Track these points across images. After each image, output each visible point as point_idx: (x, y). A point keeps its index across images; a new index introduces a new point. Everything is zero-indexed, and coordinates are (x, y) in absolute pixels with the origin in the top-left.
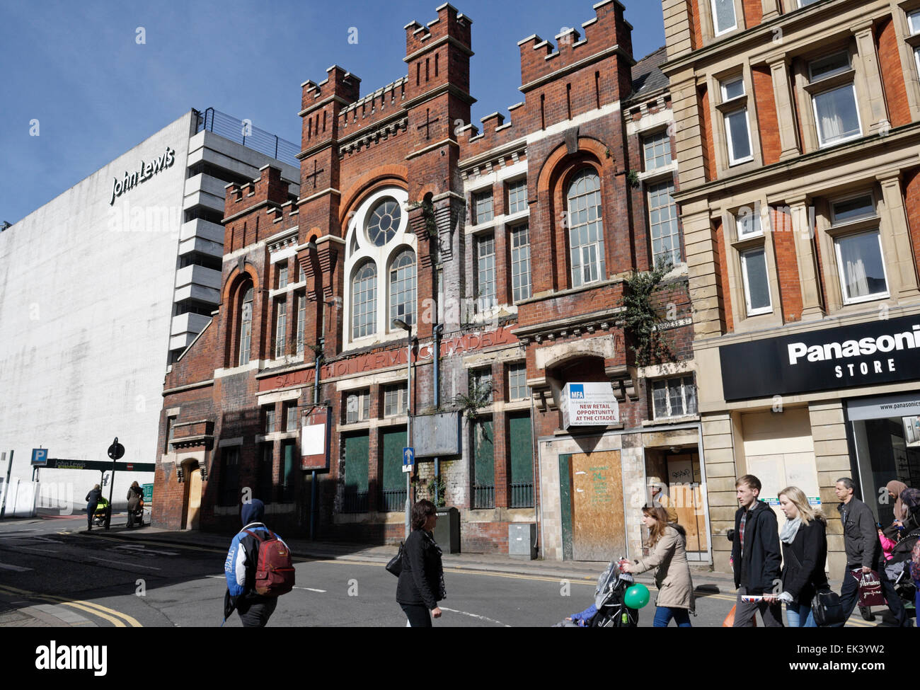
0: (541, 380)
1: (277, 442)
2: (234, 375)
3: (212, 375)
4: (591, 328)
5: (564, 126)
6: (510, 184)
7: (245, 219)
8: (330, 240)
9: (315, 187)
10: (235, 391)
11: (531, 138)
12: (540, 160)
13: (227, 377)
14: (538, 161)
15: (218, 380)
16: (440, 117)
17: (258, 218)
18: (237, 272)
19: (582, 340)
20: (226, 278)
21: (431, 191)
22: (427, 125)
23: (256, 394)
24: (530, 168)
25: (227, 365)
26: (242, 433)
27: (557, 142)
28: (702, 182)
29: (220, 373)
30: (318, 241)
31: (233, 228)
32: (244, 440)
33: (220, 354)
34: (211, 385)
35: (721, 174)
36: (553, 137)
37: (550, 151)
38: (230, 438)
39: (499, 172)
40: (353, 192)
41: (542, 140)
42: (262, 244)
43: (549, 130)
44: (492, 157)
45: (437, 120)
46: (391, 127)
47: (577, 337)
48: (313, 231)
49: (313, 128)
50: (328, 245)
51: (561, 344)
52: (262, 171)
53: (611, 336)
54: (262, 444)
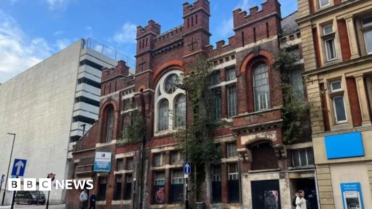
0: (243, 149)
1: (124, 174)
2: (105, 146)
3: (95, 146)
4: (267, 128)
5: (252, 45)
6: (227, 69)
7: (111, 82)
8: (149, 91)
9: (142, 69)
11: (238, 50)
12: (242, 59)
13: (101, 147)
15: (97, 148)
16: (198, 41)
17: (116, 81)
18: (106, 103)
19: (262, 133)
20: (102, 106)
22: (192, 44)
23: (115, 154)
24: (237, 62)
25: (101, 142)
27: (249, 52)
28: (315, 68)
29: (98, 145)
30: (144, 91)
31: (105, 85)
33: (98, 137)
34: (94, 150)
35: (323, 65)
36: (247, 50)
37: (246, 55)
39: (223, 64)
40: (158, 72)
41: (243, 51)
42: (118, 92)
43: (246, 47)
44: (220, 57)
45: (197, 42)
46: (176, 45)
47: (259, 132)
48: (142, 87)
49: (142, 45)
50: (148, 93)
51: (252, 134)
52: (119, 62)
53: (275, 131)
54: (117, 175)
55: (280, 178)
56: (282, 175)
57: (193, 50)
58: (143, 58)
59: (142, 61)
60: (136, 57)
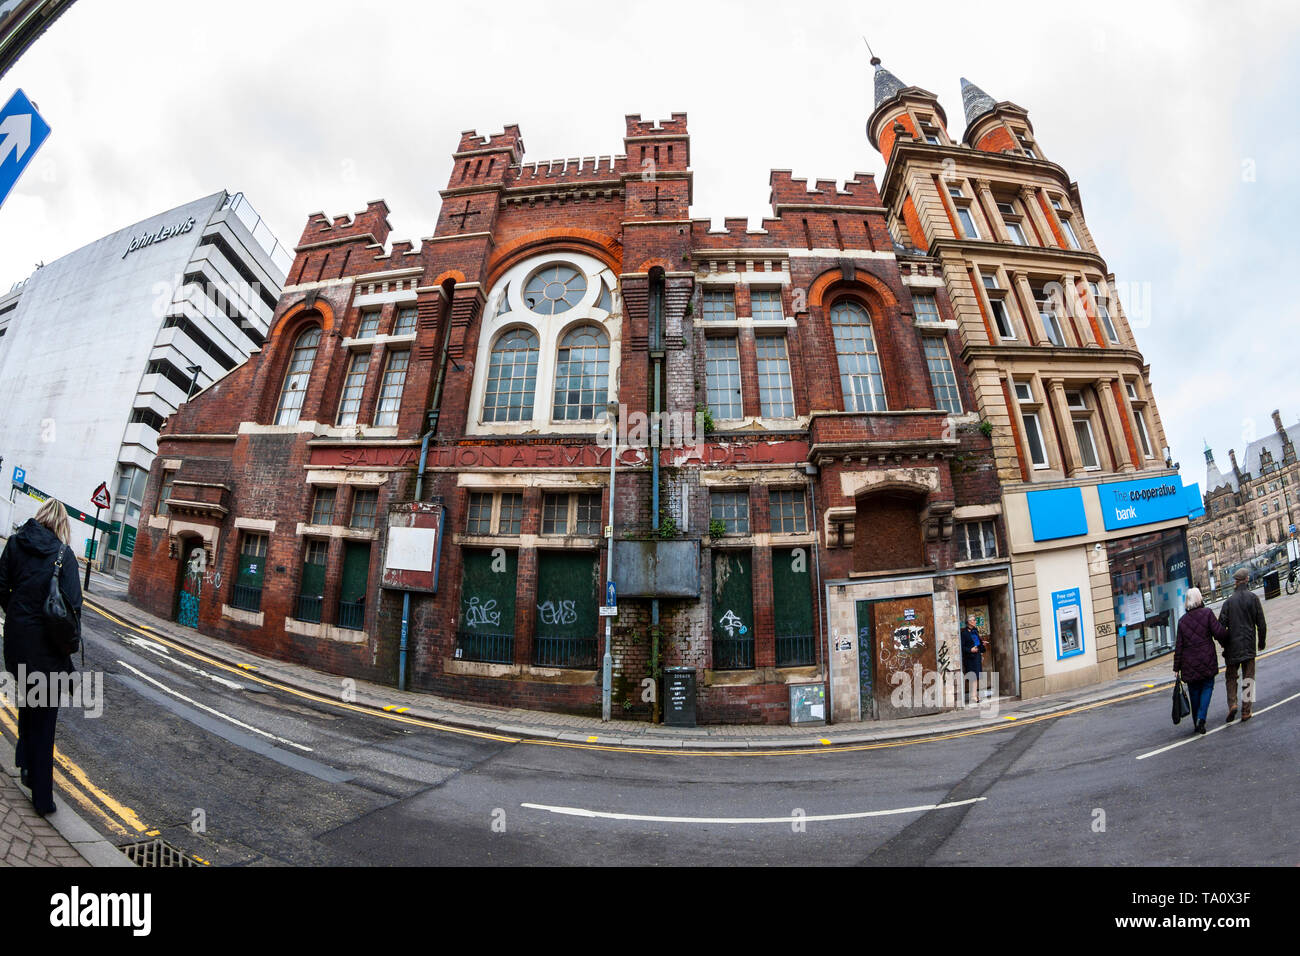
0: (850, 509)
1: (336, 539)
2: (270, 435)
3: (235, 429)
4: (916, 457)
5: (833, 253)
6: (757, 290)
7: (328, 251)
8: (474, 289)
9: (462, 227)
10: (270, 456)
11: (794, 252)
12: (809, 276)
13: (259, 435)
14: (807, 275)
15: (243, 436)
16: (676, 198)
17: (350, 251)
18: (301, 307)
19: (902, 469)
20: (283, 312)
21: (661, 265)
22: (656, 200)
23: (306, 466)
24: (791, 280)
25: (261, 419)
26: (275, 515)
27: (828, 265)
29: (248, 428)
30: (457, 285)
31: (307, 259)
32: (277, 526)
33: (252, 404)
34: (232, 441)
36: (825, 259)
37: (820, 271)
38: (255, 518)
39: (743, 274)
40: (516, 247)
41: (809, 258)
42: (348, 280)
43: (817, 252)
44: (739, 255)
45: (672, 200)
46: (592, 193)
47: (895, 464)
48: (449, 274)
49: (471, 171)
50: (474, 293)
51: (875, 470)
52: (370, 205)
53: (936, 469)
54: (306, 537)
55: (935, 591)
56: (940, 582)
57: (657, 213)
58: (468, 202)
59: (464, 208)
60: (443, 194)
